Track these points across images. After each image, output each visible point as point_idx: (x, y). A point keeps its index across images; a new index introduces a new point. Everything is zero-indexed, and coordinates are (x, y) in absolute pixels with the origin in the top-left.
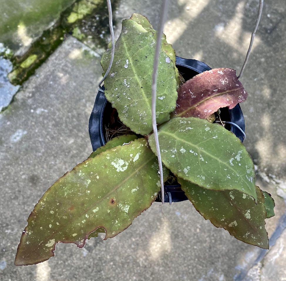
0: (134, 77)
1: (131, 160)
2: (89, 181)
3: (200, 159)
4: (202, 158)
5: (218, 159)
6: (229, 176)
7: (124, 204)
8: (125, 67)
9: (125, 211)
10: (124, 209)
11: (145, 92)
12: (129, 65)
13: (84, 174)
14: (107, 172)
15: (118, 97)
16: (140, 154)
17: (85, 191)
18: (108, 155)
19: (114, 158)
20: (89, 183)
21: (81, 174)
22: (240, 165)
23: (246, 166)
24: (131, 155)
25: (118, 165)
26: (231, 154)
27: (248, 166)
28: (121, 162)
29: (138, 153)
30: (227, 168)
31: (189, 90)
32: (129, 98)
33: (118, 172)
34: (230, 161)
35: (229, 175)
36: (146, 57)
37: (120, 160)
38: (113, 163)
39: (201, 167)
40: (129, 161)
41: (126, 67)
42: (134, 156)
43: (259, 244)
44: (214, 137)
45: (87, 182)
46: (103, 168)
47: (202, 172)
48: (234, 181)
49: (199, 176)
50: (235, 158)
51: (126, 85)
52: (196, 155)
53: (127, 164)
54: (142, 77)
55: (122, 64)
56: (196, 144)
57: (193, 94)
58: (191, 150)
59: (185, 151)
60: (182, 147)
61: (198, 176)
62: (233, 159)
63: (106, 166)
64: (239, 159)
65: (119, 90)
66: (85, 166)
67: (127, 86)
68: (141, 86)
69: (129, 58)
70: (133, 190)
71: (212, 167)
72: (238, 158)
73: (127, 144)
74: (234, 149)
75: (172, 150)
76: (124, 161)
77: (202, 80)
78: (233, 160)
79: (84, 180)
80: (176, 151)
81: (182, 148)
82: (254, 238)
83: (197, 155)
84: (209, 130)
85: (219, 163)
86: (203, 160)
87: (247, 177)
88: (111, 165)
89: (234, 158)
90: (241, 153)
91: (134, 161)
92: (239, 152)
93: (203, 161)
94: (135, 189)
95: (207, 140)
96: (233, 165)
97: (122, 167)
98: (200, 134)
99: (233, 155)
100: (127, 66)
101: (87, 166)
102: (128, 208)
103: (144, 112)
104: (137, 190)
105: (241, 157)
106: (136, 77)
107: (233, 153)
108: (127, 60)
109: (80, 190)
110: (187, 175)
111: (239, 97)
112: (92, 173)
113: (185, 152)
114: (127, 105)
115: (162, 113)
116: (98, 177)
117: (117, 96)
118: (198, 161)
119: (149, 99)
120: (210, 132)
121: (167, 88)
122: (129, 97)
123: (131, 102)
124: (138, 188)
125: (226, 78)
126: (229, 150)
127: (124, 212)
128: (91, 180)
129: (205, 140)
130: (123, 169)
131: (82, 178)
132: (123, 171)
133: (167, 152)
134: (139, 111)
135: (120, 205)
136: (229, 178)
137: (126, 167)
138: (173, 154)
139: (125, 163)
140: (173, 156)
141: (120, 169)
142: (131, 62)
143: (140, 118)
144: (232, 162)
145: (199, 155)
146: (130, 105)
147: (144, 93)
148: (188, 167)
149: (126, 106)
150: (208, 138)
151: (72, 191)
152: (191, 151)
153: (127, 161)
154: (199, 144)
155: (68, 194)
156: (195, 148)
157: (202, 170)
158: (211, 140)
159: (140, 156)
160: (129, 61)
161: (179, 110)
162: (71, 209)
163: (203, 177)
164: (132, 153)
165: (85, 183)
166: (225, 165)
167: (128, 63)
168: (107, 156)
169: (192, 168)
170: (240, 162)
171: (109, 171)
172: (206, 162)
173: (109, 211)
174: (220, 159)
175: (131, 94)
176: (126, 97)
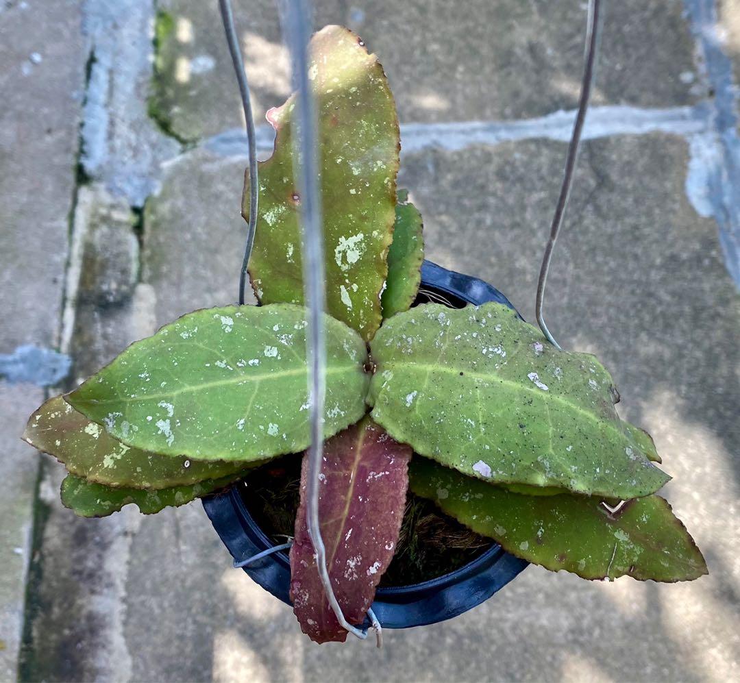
0: (496, 373)
1: (347, 281)
2: (356, 172)
3: (225, 361)
4: (223, 365)
5: (194, 388)
6: (146, 377)
7: (279, 217)
8: (532, 374)
9: (268, 213)
10: (271, 213)
11: (448, 374)
12: (532, 384)
13: (375, 170)
14: (351, 215)
15: (478, 321)
16: (348, 309)
17: (344, 155)
18: (381, 236)
19: (367, 245)
20: (353, 168)
21: (379, 165)
22: (150, 418)
23: (136, 428)
24: (355, 287)
25: (352, 245)
26: (183, 420)
27: (134, 432)
28: (353, 257)
29: (351, 306)
30: (164, 390)
31: (387, 473)
32: (459, 337)
33: (340, 239)
34: (170, 407)
35: (148, 380)
36: (521, 427)
37: (359, 257)
38: (361, 236)
39: (207, 348)
40: (347, 275)
41: (531, 376)
42: (350, 292)
43: (38, 417)
44: (242, 421)
45: (357, 168)
46: (364, 211)
47: (198, 342)
48: (128, 378)
49: (195, 331)
50: (168, 421)
51: (491, 350)
52: (240, 362)
53: (345, 268)
54: (483, 386)
55: (545, 375)
56: (262, 383)
57: (376, 477)
58: (259, 363)
59: (267, 354)
60: (279, 358)
61: (197, 329)
62: (171, 415)
63: (363, 218)
64: (160, 424)
65: (490, 330)
66: (388, 178)
67: (488, 349)
68: (467, 374)
69: (549, 396)
70: (292, 249)
71: (190, 365)
72: (164, 426)
73: (382, 291)
74: (187, 432)
75: (290, 336)
76: (352, 264)
77: (387, 512)
78: (168, 412)
79: (366, 164)
80: (283, 341)
81: (277, 356)
82: (53, 416)
83: (238, 363)
84: (266, 429)
85: (186, 384)
86: (218, 363)
87: (117, 414)
88: (358, 232)
89: (169, 418)
90: (167, 438)
91: (342, 287)
92: (172, 437)
93: (216, 361)
94: (291, 253)
95: (249, 406)
96: (159, 405)
97: (343, 251)
98: (274, 407)
99: (178, 421)
100: (532, 378)
101: (386, 182)
102: (269, 222)
103: (409, 351)
104: (288, 256)
105: (160, 432)
106: (493, 377)
107: (179, 424)
108: (546, 388)
109: (353, 147)
110: (217, 315)
111: (307, 594)
112: (367, 185)
113: (265, 352)
114: (449, 328)
115: (385, 384)
116: (353, 191)
117: (484, 321)
118: (226, 354)
119: (428, 374)
120: (262, 427)
121: (423, 422)
122: (460, 339)
123: (449, 337)
124: (289, 261)
125: (355, 576)
126: (192, 423)
127: (268, 211)
128: (356, 176)
129: (254, 403)
130: (339, 252)
131: (370, 163)
132: (336, 251)
133: (296, 327)
134: (420, 341)
135: (284, 208)
136: (143, 376)
137: (339, 263)
138: (281, 331)
139: (347, 263)
140: (276, 328)
141: (343, 245)
142: (534, 390)
143: (404, 337)
144: (165, 409)
145: (234, 367)
146: (445, 331)
147: (448, 370)
148: (230, 330)
149: (448, 324)
150: (252, 408)
151: (361, 136)
152: (256, 361)
153: (349, 272)
154: (257, 387)
155: (361, 127)
156: (254, 373)
157: (201, 345)
158: (245, 411)
159: (346, 307)
160: (540, 389)
161: (373, 438)
162: (334, 118)
163: (187, 335)
164: (358, 290)
165: (357, 163)
166: (173, 390)
167: (539, 385)
168: (379, 234)
169: (222, 334)
170: (153, 422)
171: (351, 221)
172: (208, 365)
173: (285, 181)
174: (192, 393)
175: (464, 346)
176: (465, 334)
